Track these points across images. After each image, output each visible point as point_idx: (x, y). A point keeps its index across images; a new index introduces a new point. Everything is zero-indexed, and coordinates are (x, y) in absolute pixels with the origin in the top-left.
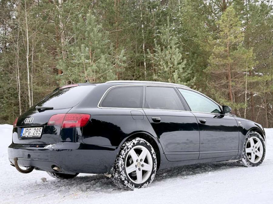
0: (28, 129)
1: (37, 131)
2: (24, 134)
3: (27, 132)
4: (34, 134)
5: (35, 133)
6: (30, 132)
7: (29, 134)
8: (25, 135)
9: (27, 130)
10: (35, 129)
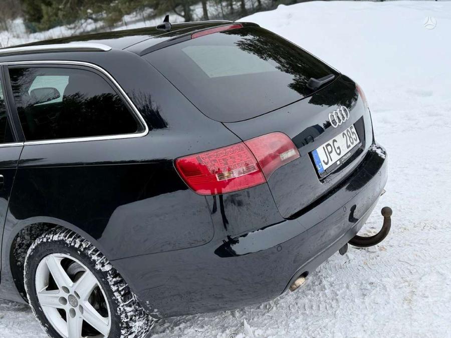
0: (329, 145)
1: (350, 137)
2: (326, 164)
3: (331, 152)
4: (350, 146)
5: (349, 143)
6: (339, 148)
7: (339, 154)
8: (330, 163)
9: (329, 148)
10: (344, 134)
